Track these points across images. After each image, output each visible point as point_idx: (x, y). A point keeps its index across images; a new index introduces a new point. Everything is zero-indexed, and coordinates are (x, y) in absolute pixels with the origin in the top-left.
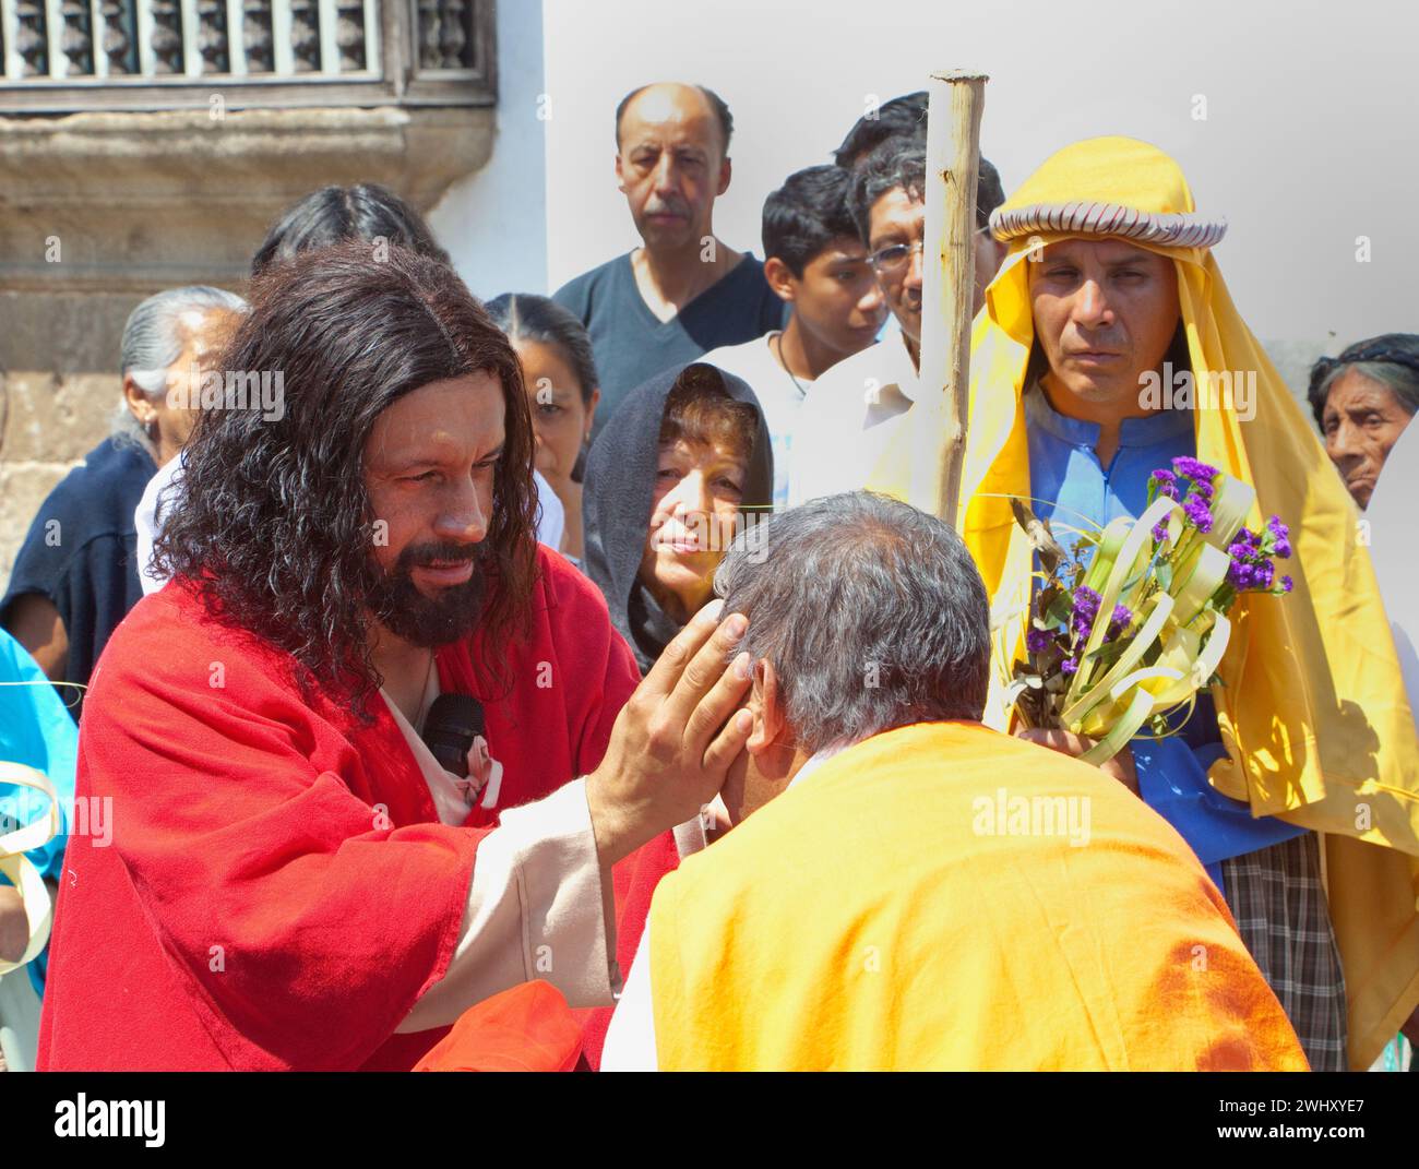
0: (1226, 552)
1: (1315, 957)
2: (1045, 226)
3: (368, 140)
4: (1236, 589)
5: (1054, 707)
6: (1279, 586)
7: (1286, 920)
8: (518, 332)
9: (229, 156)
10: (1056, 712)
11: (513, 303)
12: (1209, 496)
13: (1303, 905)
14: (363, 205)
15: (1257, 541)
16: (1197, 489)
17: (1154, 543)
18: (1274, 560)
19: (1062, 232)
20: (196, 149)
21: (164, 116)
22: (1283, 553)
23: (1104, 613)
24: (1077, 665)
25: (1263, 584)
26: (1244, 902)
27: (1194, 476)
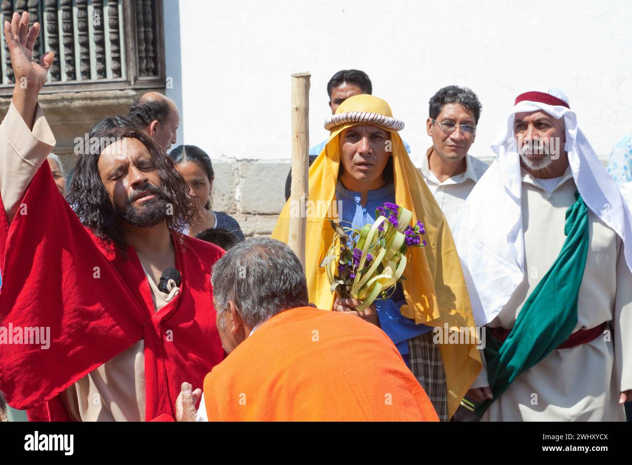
0: (403, 234)
1: (437, 370)
2: (349, 121)
3: (122, 101)
4: (407, 246)
5: (348, 291)
6: (422, 244)
7: (429, 358)
8: (186, 158)
9: (76, 107)
10: (349, 292)
11: (184, 148)
12: (397, 215)
13: (433, 353)
14: (119, 122)
15: (413, 230)
16: (392, 213)
17: (379, 232)
18: (420, 235)
19: (355, 122)
20: (64, 106)
21: (54, 95)
22: (422, 233)
23: (363, 257)
24: (355, 275)
25: (416, 244)
26: (414, 354)
27: (391, 208)
